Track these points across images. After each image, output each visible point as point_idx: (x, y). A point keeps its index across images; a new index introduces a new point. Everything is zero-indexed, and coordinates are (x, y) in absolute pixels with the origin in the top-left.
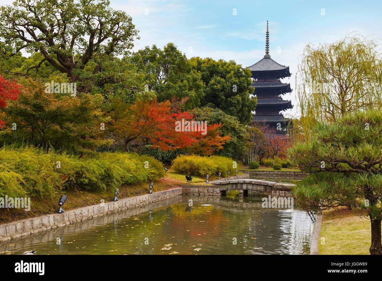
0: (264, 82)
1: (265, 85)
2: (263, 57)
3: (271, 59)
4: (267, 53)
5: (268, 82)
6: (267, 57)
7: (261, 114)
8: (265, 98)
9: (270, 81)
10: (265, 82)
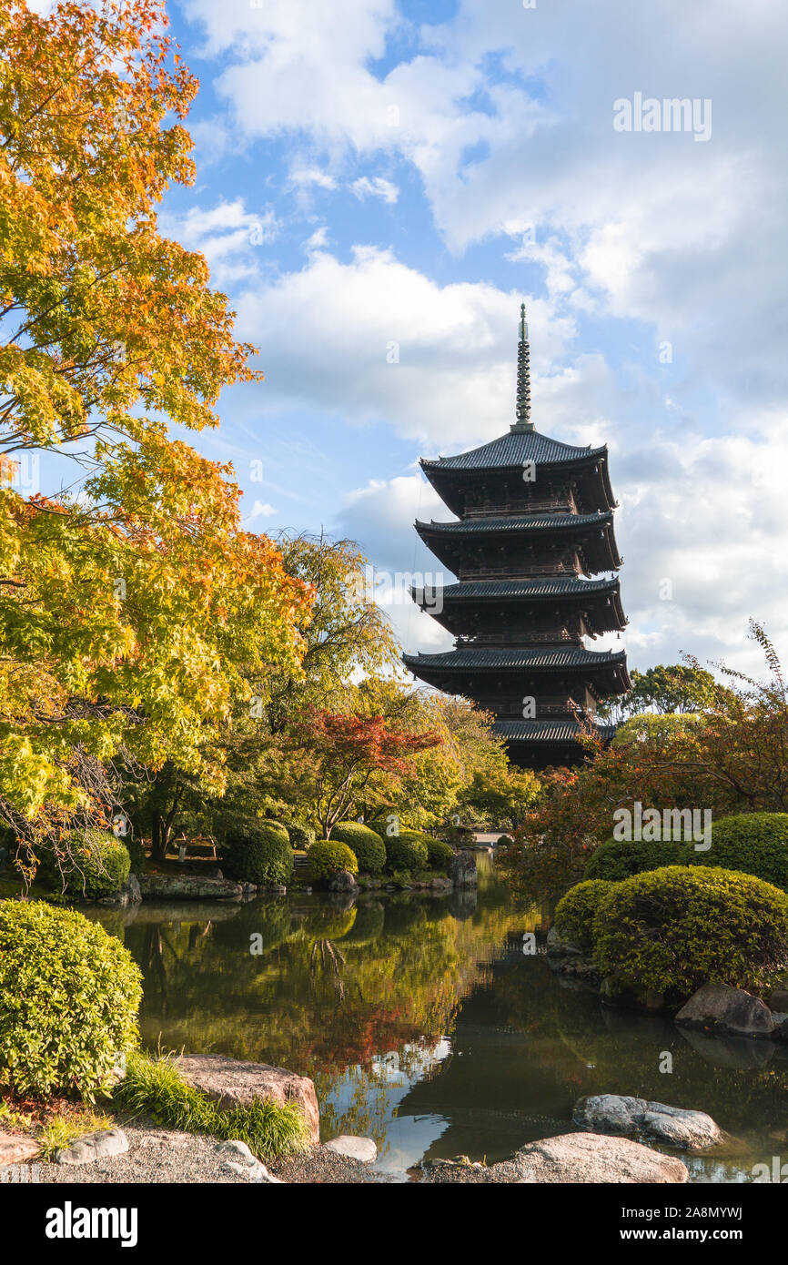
0: (511, 514)
1: (513, 522)
2: (509, 431)
3: (539, 435)
4: (523, 416)
5: (525, 513)
6: (522, 431)
7: (496, 641)
8: (512, 577)
9: (534, 512)
10: (513, 517)
